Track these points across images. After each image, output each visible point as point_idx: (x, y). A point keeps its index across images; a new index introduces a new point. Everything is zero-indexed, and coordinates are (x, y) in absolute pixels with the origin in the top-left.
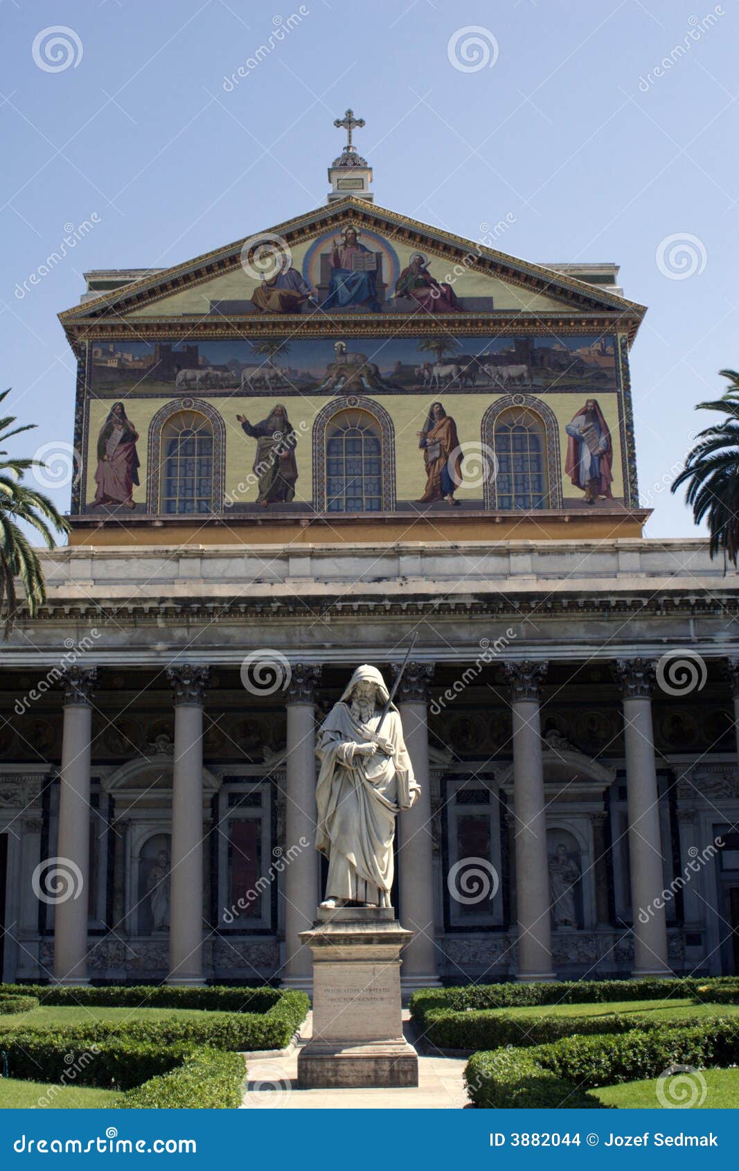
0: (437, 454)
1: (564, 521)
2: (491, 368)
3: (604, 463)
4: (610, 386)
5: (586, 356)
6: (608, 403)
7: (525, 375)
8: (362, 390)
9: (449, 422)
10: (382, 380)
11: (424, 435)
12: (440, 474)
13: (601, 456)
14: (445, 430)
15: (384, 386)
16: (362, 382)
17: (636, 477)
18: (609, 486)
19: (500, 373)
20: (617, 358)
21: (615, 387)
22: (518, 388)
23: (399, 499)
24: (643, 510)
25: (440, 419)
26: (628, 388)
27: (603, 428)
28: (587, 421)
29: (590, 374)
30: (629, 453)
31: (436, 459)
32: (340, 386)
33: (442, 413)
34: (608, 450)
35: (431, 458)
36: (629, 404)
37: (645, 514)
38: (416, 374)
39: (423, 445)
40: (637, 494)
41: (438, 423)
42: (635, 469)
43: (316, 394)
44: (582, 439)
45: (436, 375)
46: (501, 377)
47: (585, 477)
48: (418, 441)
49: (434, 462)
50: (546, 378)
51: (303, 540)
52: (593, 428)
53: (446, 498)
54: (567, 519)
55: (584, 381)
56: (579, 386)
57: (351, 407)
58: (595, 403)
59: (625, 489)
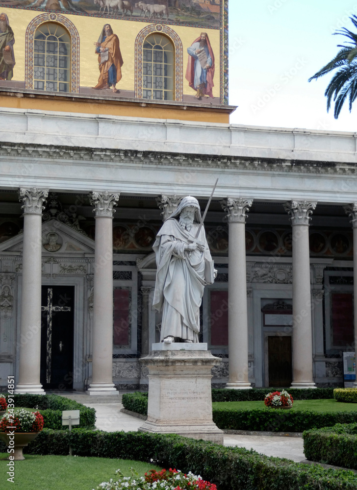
0: (106, 58)
1: (183, 110)
2: (143, 4)
3: (209, 74)
4: (216, 25)
5: (203, 3)
6: (214, 36)
7: (164, 12)
8: (59, 10)
9: (115, 38)
10: (72, 5)
11: (99, 45)
12: (108, 72)
13: (208, 69)
14: (112, 43)
15: (74, 9)
16: (59, 4)
17: (228, 85)
18: (211, 90)
19: (148, 9)
20: (221, 7)
21: (219, 26)
22: (160, 20)
23: (81, 85)
24: (231, 107)
25: (109, 35)
26: (226, 28)
27: (210, 52)
28: (200, 46)
29: (203, 16)
30: (225, 69)
31: (106, 62)
32: (44, 5)
33: (111, 31)
34: (212, 67)
35: (102, 61)
36: (227, 38)
37: (232, 109)
38: (95, 3)
39: (98, 51)
40: (227, 96)
41: (108, 38)
42: (228, 80)
43: (28, 9)
44: (197, 58)
45: (108, 6)
46: (149, 11)
47: (197, 82)
48: (94, 48)
49: (104, 63)
50: (177, 15)
51: (19, 107)
52: (204, 51)
53: (111, 88)
54: (185, 108)
55: (201, 20)
56: (197, 23)
57: (51, 20)
58: (206, 35)
59: (221, 92)
